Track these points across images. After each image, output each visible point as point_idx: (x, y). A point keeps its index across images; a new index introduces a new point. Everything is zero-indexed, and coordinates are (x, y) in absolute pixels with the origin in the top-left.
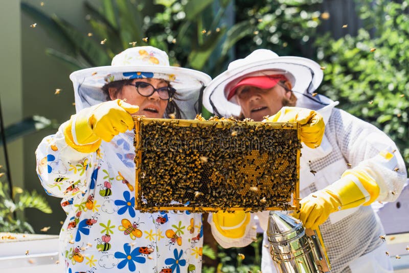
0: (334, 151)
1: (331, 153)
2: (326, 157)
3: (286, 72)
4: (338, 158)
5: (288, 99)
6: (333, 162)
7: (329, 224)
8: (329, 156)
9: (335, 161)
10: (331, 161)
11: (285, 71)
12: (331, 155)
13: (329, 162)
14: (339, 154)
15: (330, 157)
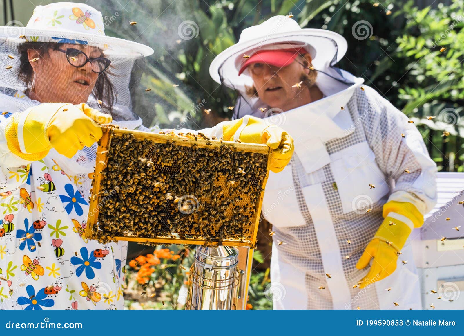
0: (356, 132)
1: (353, 133)
2: (346, 137)
3: (306, 45)
4: (360, 140)
5: (307, 75)
6: (354, 144)
7: (341, 213)
8: (350, 137)
9: (356, 143)
10: (352, 143)
11: (304, 44)
12: (353, 135)
13: (349, 144)
14: (362, 136)
15: (352, 138)
